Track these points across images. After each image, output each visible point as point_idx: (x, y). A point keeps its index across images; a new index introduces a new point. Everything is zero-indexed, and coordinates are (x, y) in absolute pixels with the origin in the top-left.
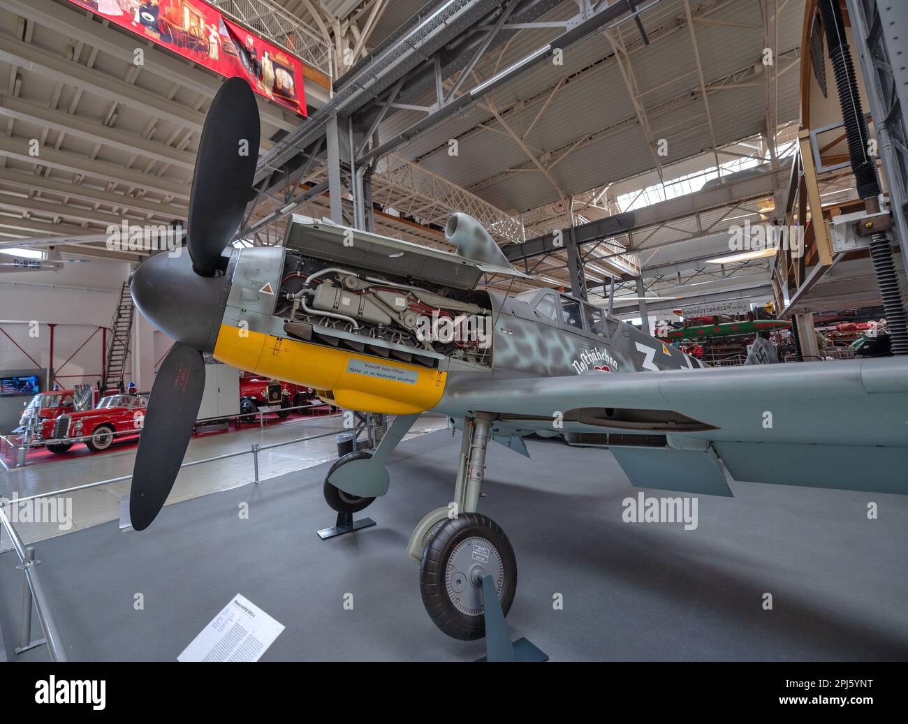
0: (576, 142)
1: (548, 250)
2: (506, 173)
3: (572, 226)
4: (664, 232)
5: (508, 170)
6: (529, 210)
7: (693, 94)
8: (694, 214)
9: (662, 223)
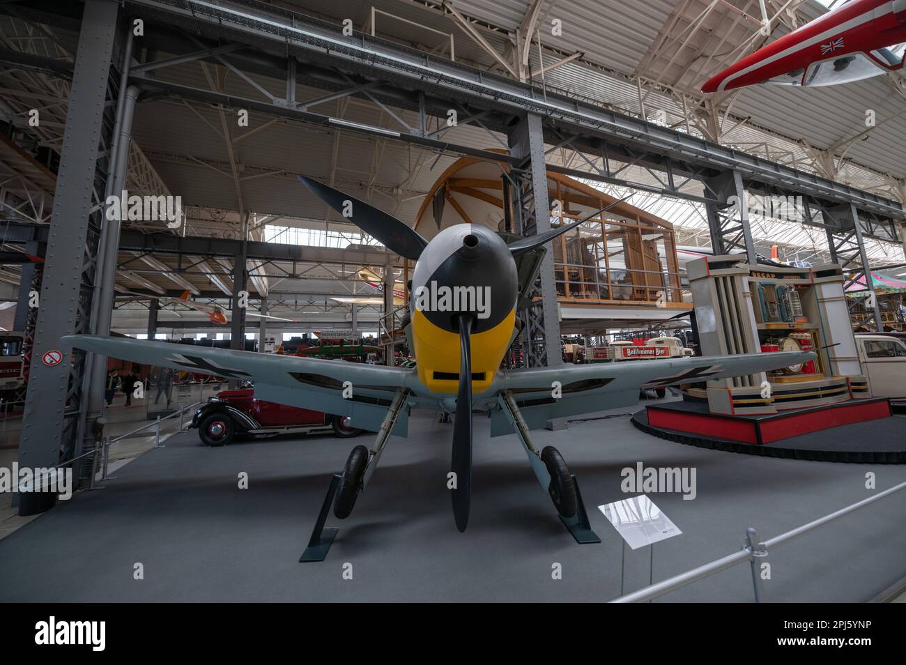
0: (272, 171)
1: (213, 253)
2: (188, 159)
3: (245, 239)
4: (319, 270)
5: (190, 157)
6: (197, 206)
7: (361, 185)
8: (341, 263)
9: (320, 262)
